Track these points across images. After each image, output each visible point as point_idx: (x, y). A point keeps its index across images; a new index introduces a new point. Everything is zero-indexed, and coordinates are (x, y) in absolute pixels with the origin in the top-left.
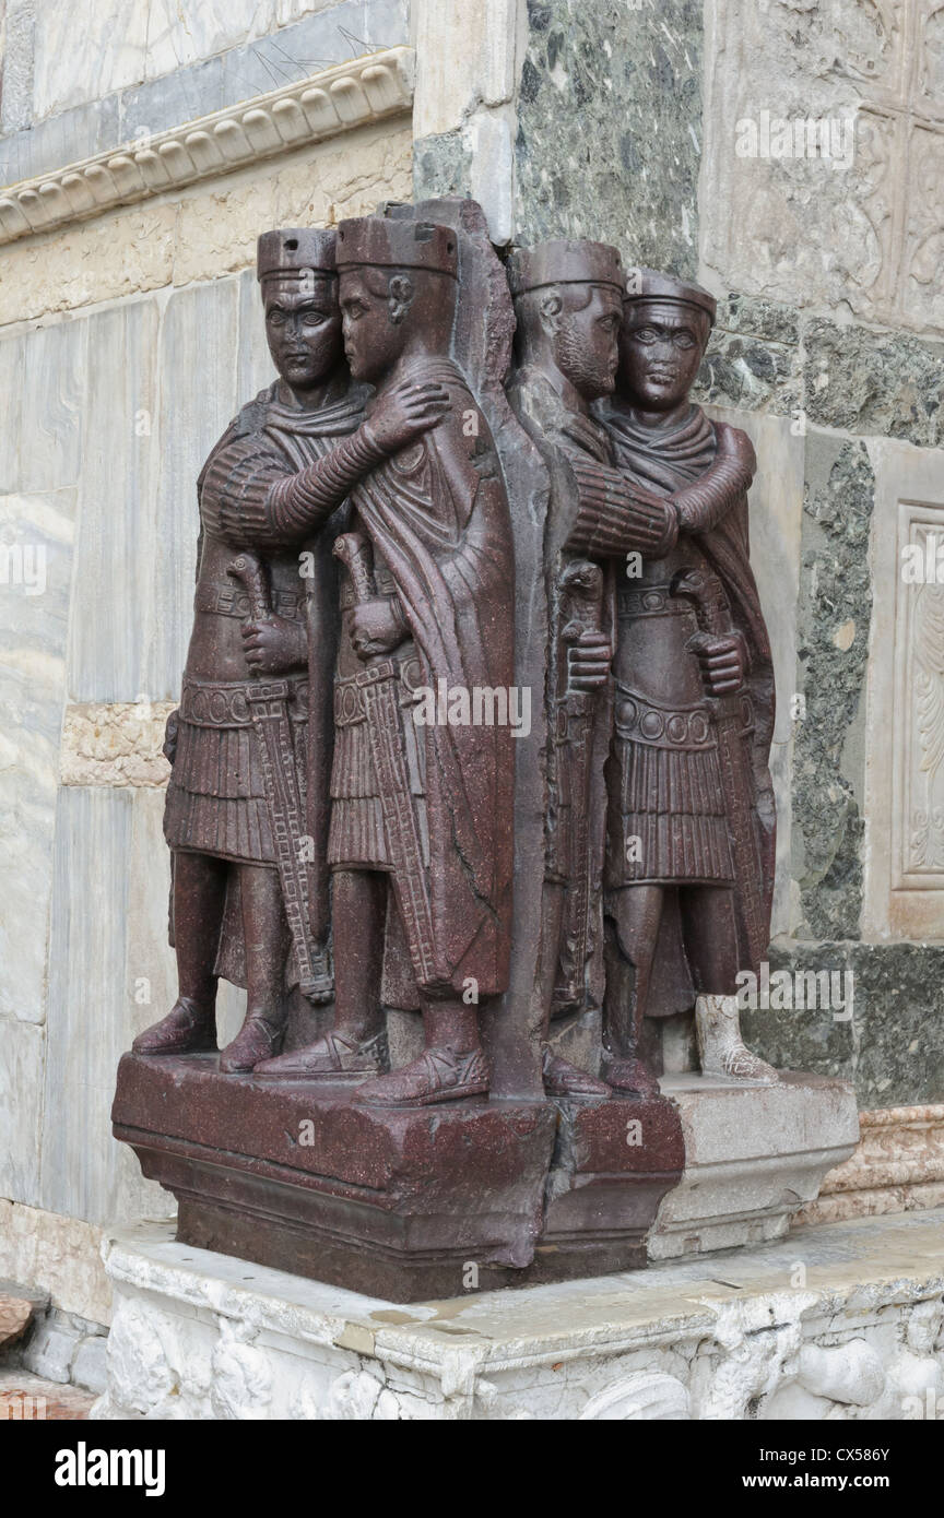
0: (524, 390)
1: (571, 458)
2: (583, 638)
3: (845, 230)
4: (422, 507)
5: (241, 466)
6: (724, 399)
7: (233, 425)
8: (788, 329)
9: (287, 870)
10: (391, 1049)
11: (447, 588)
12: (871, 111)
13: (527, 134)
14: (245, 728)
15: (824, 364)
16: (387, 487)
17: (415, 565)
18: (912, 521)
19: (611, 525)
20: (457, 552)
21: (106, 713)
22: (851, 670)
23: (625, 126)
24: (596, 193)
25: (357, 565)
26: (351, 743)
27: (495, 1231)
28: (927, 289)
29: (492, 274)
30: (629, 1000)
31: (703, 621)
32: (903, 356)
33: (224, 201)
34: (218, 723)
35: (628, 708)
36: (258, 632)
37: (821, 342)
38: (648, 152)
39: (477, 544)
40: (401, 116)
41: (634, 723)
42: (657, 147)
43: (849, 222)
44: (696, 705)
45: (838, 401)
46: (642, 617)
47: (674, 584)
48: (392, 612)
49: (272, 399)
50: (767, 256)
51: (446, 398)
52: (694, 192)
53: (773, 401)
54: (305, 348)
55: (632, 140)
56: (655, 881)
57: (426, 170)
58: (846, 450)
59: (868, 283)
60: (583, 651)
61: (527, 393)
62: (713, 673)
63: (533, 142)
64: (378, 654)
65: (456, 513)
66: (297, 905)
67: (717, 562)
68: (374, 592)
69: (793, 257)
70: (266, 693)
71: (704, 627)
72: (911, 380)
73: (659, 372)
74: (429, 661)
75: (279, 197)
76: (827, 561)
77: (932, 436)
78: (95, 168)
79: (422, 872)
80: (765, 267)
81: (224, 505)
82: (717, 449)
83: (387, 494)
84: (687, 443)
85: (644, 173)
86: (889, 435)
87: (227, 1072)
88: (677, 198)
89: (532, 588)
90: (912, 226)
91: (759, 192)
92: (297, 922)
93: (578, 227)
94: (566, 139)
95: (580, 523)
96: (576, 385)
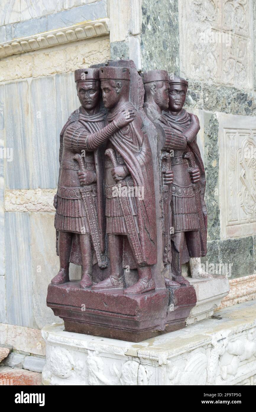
0: (148, 109)
1: (163, 127)
2: (167, 172)
3: (210, 60)
4: (130, 142)
5: (76, 131)
6: (186, 105)
7: (69, 120)
8: (199, 87)
9: (93, 235)
10: (126, 279)
11: (139, 163)
12: (214, 29)
13: (143, 42)
14: (80, 199)
15: (207, 95)
16: (120, 137)
17: (130, 157)
18: (227, 133)
19: (173, 143)
20: (140, 153)
21: (19, 192)
22: (216, 172)
23: (163, 38)
24: (158, 56)
25: (113, 157)
26: (113, 203)
27: (156, 322)
28: (227, 74)
29: (139, 80)
30: (178, 261)
31: (191, 165)
32: (223, 91)
33: (48, 55)
34: (72, 198)
35: (174, 188)
36: (83, 174)
37: (206, 89)
38: (168, 44)
39: (145, 151)
40: (106, 36)
41: (176, 191)
42: (170, 43)
43: (210, 58)
44: (190, 186)
45: (210, 104)
46: (176, 165)
47: (183, 156)
48: (124, 169)
49: (80, 112)
50: (194, 68)
51: (134, 113)
52: (178, 54)
53: (197, 105)
54: (90, 100)
55: (165, 41)
56: (183, 231)
57: (115, 51)
58: (212, 117)
59: (215, 73)
60: (167, 175)
61: (149, 109)
62: (194, 178)
63: (145, 44)
64: (121, 180)
65: (139, 143)
66: (96, 244)
67: (193, 149)
68: (118, 164)
69: (199, 68)
70: (86, 190)
71: (190, 166)
72: (225, 97)
73: (177, 102)
74: (137, 182)
75: (66, 55)
76: (210, 145)
77: (230, 111)
78: (7, 45)
79: (137, 235)
80: (193, 71)
81: (72, 142)
82: (191, 120)
83: (120, 139)
84: (184, 120)
85: (168, 49)
86: (221, 111)
87: (83, 288)
88: (175, 55)
89: (155, 161)
90: (223, 58)
91: (191, 52)
92: (97, 248)
93: (155, 65)
94: (152, 43)
95: (166, 143)
96: (160, 107)
